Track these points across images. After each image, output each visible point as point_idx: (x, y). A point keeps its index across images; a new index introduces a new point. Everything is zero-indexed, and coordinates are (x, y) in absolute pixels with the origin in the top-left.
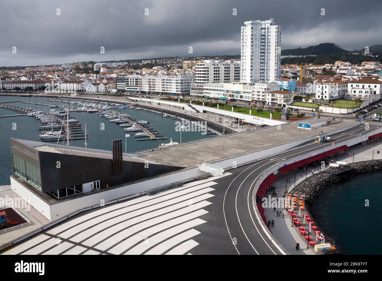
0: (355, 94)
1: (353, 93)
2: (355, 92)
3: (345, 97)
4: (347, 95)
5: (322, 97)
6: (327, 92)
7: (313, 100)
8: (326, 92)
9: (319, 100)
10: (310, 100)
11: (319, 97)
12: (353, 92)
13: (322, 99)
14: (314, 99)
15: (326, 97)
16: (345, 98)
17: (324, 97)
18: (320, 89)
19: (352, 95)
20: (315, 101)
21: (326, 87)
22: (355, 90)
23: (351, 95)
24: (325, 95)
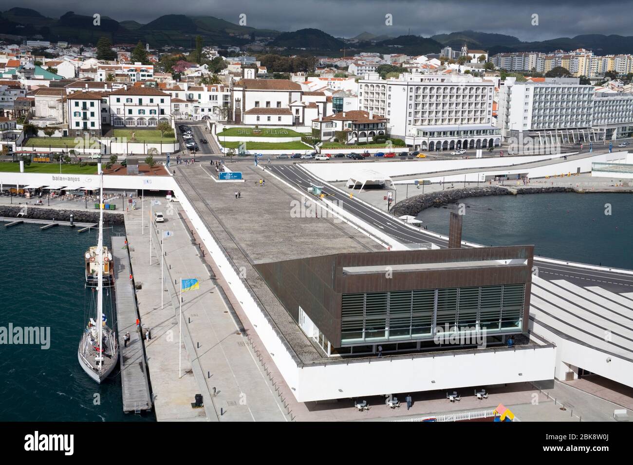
0: (130, 115)
1: (127, 115)
2: (130, 112)
3: (112, 122)
4: (116, 119)
5: (85, 124)
6: (96, 114)
7: (65, 132)
8: (93, 114)
9: (78, 130)
10: (57, 132)
11: (78, 124)
12: (127, 112)
13: (85, 128)
14: (67, 130)
15: (93, 124)
16: (112, 125)
17: (89, 126)
18: (79, 109)
19: (126, 118)
20: (71, 135)
21: (92, 105)
22: (130, 108)
23: (123, 118)
24: (92, 119)
